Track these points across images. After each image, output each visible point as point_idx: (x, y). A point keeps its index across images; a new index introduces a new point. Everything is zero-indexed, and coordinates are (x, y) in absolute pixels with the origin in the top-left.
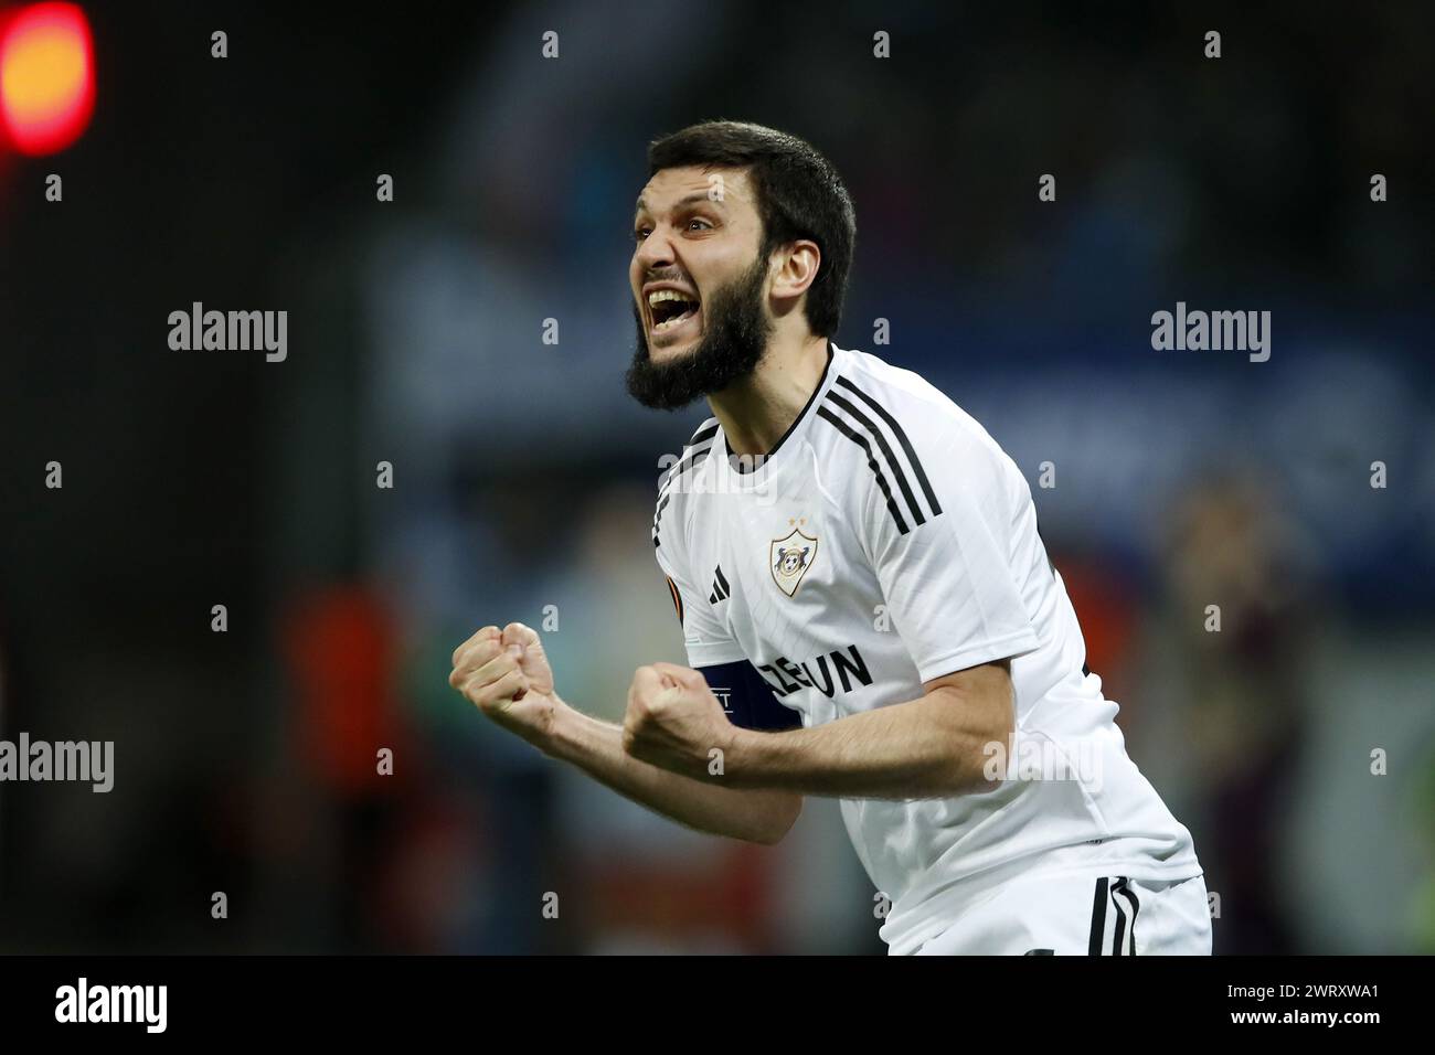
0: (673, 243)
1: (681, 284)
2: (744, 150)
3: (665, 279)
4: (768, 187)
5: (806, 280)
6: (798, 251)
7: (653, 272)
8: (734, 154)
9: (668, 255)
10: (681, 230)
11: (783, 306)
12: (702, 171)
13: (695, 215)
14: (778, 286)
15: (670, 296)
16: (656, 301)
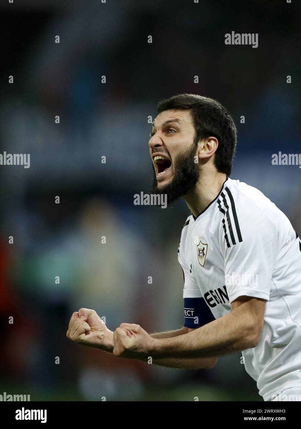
0: (162, 138)
1: (165, 154)
2: (190, 104)
3: (158, 152)
4: (197, 117)
5: (212, 152)
6: (209, 141)
7: (155, 149)
8: (185, 105)
9: (160, 143)
10: (166, 133)
11: (204, 161)
12: (173, 112)
13: (171, 127)
14: (201, 154)
15: (160, 158)
16: (156, 160)
